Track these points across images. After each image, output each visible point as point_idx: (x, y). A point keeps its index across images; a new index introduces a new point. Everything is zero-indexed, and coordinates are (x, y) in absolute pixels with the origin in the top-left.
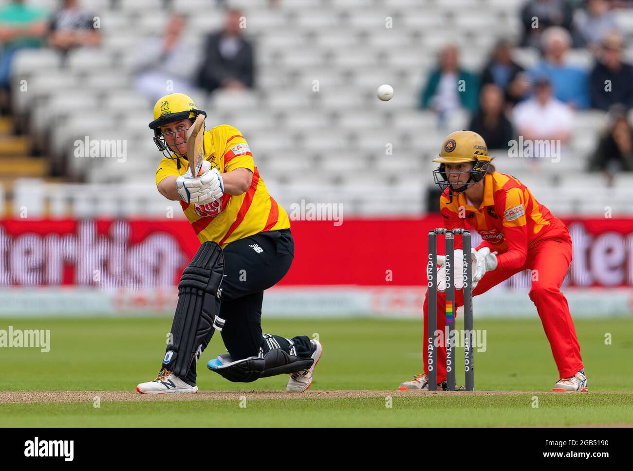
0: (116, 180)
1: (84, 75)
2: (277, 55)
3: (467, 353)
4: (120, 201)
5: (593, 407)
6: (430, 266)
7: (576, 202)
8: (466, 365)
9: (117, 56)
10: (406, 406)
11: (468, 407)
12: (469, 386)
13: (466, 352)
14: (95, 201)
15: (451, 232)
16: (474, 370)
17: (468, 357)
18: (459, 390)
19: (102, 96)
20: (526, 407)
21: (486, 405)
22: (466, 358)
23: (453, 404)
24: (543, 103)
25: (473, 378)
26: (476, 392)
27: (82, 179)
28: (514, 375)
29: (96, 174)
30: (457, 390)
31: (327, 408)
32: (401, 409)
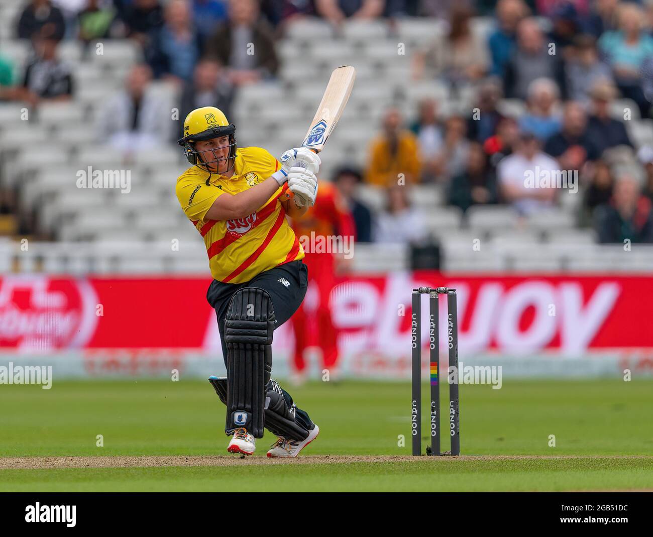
0: (89, 238)
1: (53, 129)
2: (255, 108)
3: (453, 417)
4: (91, 260)
5: (584, 472)
6: (414, 327)
7: (564, 260)
8: (451, 429)
9: (89, 109)
10: (389, 472)
11: (454, 473)
12: (455, 450)
13: (451, 415)
14: (65, 259)
15: (435, 291)
16: (460, 435)
17: (453, 421)
18: (444, 455)
19: (73, 151)
20: (513, 473)
21: (472, 470)
22: (451, 422)
23: (438, 469)
24: (529, 157)
25: (459, 443)
26: (461, 457)
27: (52, 237)
28: (501, 439)
29: (67, 231)
30: (442, 455)
31: (307, 474)
32: (384, 474)
